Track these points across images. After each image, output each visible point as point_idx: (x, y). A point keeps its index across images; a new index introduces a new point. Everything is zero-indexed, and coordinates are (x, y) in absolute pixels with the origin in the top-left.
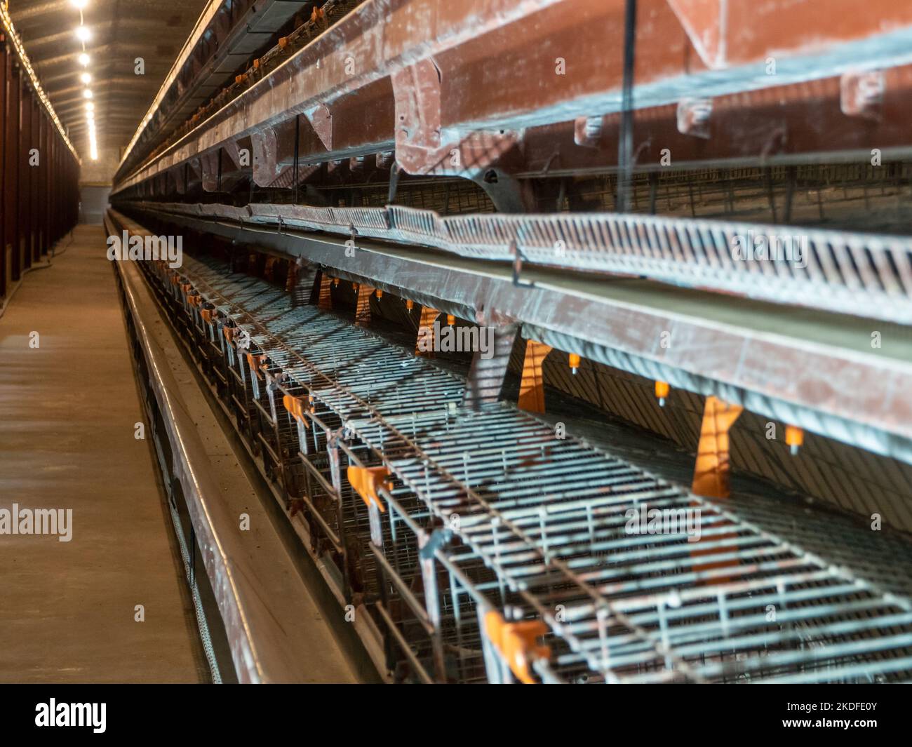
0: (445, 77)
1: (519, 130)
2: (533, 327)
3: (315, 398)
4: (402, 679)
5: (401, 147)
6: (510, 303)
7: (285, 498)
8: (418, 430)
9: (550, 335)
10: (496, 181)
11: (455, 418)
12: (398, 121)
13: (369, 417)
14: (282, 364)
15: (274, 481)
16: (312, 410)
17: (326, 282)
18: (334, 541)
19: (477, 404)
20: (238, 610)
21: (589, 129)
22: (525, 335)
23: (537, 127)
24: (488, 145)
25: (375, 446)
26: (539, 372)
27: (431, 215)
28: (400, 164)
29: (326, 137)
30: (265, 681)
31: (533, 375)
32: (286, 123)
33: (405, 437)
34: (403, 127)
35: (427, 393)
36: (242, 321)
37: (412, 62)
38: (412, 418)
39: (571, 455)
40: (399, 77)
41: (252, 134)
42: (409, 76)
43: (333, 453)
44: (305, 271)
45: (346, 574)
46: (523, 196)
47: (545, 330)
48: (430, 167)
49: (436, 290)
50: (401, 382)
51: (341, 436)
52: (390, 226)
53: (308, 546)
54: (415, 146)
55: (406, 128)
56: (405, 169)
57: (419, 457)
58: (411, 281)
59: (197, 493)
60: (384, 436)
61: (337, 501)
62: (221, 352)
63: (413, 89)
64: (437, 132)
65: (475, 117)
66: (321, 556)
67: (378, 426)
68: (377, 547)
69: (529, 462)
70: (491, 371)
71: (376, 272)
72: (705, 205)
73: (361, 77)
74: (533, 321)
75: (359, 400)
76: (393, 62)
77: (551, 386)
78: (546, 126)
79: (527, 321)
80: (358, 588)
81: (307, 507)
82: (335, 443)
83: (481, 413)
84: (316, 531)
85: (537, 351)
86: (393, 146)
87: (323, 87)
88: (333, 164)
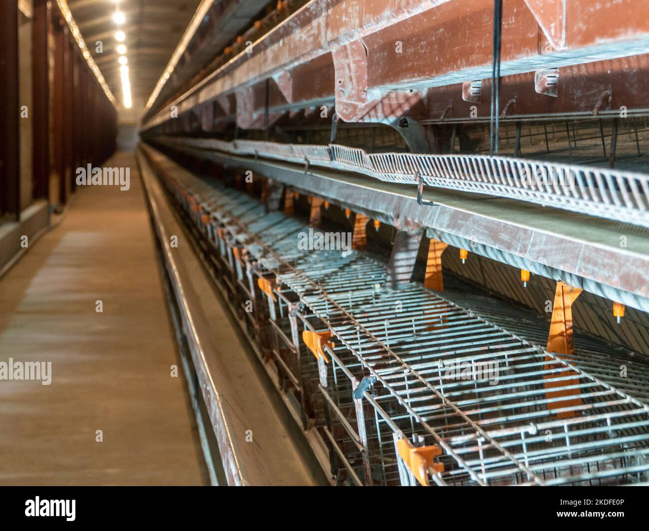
0: (370, 53)
1: (423, 89)
2: (434, 230)
3: (280, 281)
4: (342, 481)
5: (340, 102)
6: (417, 213)
7: (261, 350)
8: (354, 304)
9: (446, 236)
10: (407, 126)
11: (379, 295)
12: (337, 84)
13: (318, 294)
14: (257, 255)
15: (253, 338)
16: (279, 289)
17: (289, 195)
18: (295, 382)
19: (395, 284)
20: (226, 433)
21: (472, 90)
22: (428, 235)
23: (436, 88)
24: (402, 101)
25: (322, 316)
26: (439, 261)
27: (361, 152)
28: (339, 115)
29: (288, 93)
30: (245, 484)
31: (435, 264)
32: (260, 83)
33: (344, 309)
34: (340, 88)
35: (360, 277)
36: (230, 223)
37: (347, 43)
38: (349, 295)
39: (461, 322)
40: (338, 53)
41: (237, 91)
42: (345, 53)
43: (293, 320)
44: (274, 187)
45: (303, 405)
46: (426, 137)
47: (442, 233)
48: (360, 116)
49: (366, 203)
50: (342, 269)
51: (299, 308)
52: (332, 159)
53: (277, 384)
54: (350, 102)
55: (343, 89)
56: (342, 118)
57: (354, 324)
58: (349, 196)
59: (198, 348)
60: (329, 308)
61: (296, 354)
62: (216, 245)
63: (348, 61)
64: (365, 91)
65: (391, 82)
66: (286, 392)
67: (324, 301)
68: (324, 387)
69: (431, 327)
70: (404, 261)
71: (323, 190)
72: (557, 142)
73: (311, 52)
74: (434, 227)
75: (311, 282)
76: (333, 42)
77: (449, 270)
78: (442, 87)
79: (429, 226)
80: (312, 416)
81: (276, 357)
82: (294, 313)
83: (398, 291)
84: (282, 374)
85: (437, 247)
86: (333, 101)
87: (285, 59)
88: (294, 111)
